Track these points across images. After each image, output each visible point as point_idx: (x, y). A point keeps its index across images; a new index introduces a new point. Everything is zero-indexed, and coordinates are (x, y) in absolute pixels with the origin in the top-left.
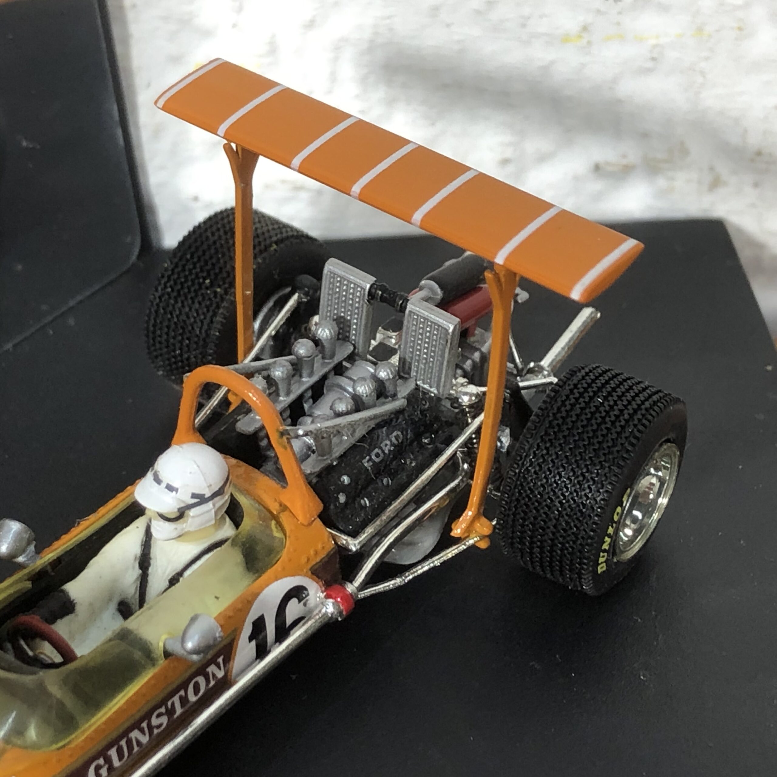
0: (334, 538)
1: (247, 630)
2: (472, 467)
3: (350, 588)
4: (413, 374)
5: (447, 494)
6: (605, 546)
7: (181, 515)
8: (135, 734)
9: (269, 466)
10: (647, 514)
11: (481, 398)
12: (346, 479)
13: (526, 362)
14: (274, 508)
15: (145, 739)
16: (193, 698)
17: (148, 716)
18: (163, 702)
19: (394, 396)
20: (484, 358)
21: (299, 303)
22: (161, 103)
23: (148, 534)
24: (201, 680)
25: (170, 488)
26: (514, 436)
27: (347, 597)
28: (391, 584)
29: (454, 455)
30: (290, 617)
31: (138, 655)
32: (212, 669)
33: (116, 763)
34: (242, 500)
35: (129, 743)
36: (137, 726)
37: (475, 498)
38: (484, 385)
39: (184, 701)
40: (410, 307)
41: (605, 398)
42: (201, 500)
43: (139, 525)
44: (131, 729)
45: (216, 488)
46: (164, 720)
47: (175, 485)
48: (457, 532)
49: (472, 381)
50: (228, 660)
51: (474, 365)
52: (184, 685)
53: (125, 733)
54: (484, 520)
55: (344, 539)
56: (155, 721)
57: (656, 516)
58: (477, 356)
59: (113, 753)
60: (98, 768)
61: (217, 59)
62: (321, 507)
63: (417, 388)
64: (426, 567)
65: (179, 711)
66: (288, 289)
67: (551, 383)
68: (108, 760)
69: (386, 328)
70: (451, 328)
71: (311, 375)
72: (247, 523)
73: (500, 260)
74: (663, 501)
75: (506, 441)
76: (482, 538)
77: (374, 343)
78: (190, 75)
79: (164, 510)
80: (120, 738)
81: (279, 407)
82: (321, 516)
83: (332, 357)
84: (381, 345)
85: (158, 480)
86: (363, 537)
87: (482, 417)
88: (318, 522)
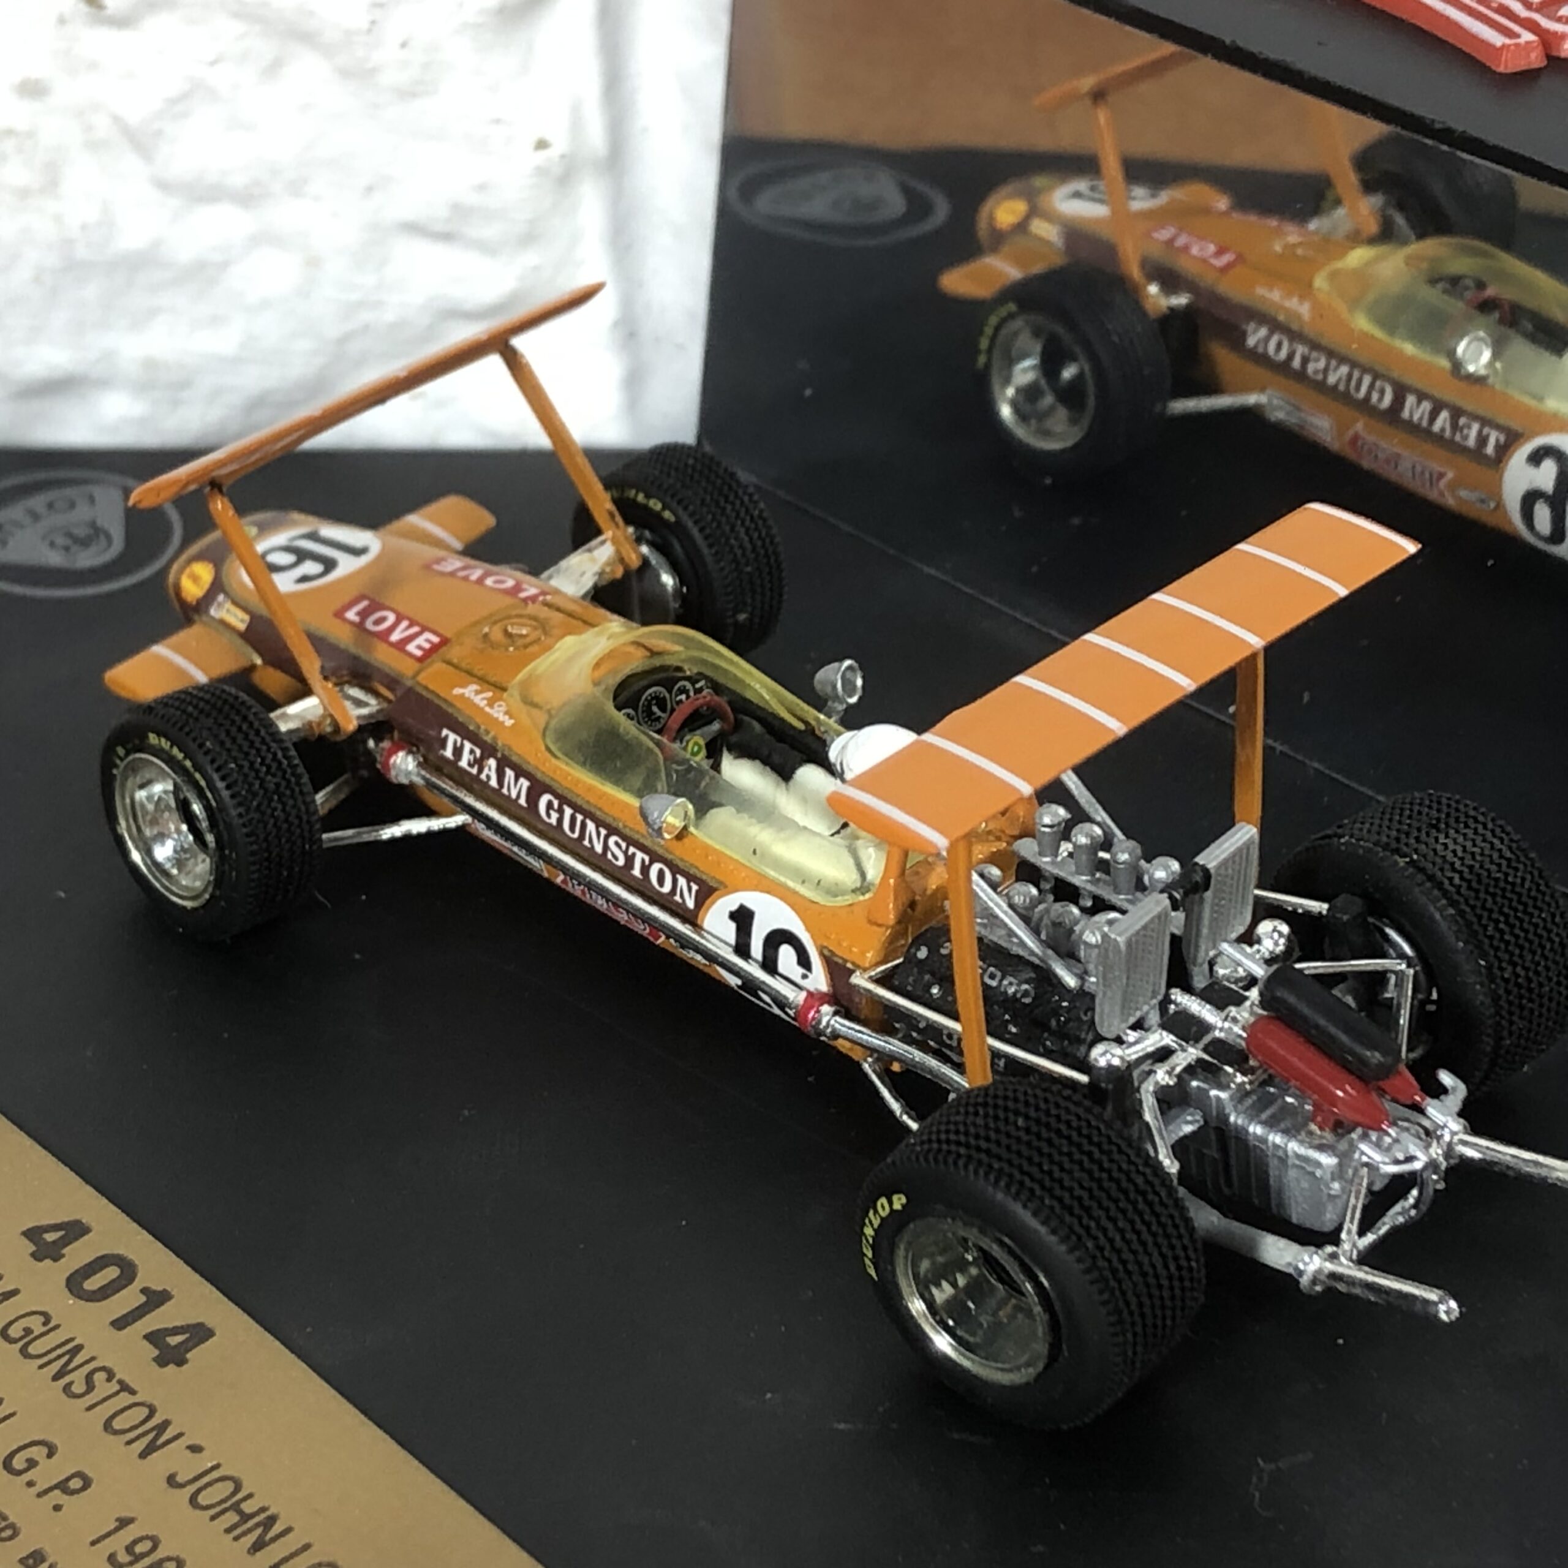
8: (591, 827)
17: (607, 828)
33: (567, 827)
35: (583, 828)
36: (595, 821)
39: (645, 867)
44: (589, 816)
46: (621, 856)
50: (703, 901)
52: (648, 854)
59: (567, 811)
60: (550, 806)
65: (638, 871)
68: (562, 813)
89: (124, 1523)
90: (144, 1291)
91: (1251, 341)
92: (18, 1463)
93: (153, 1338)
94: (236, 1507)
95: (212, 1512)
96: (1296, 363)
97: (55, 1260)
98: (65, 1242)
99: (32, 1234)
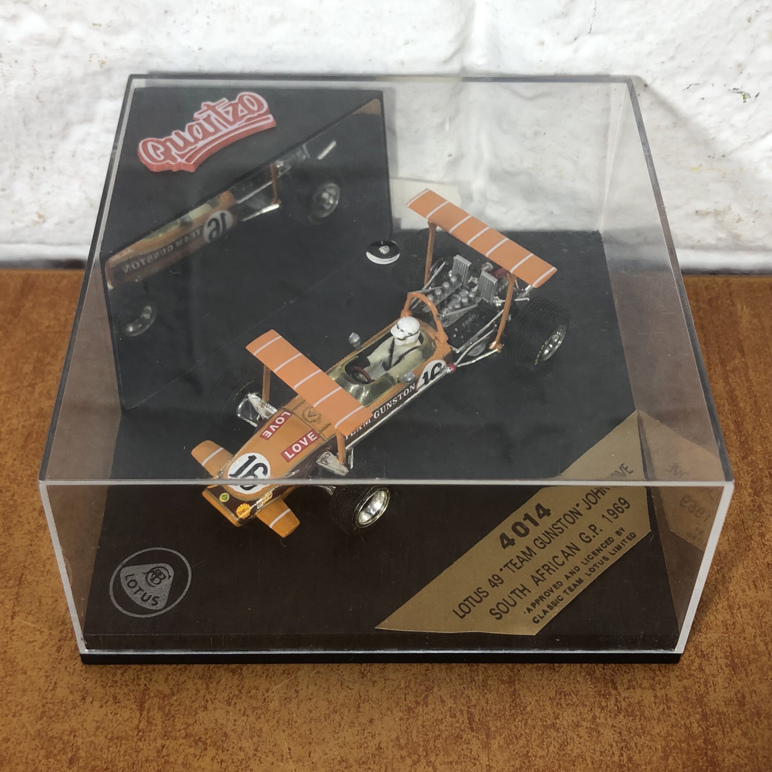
0: (451, 348)
1: (422, 375)
2: (498, 326)
3: (455, 364)
4: (482, 295)
5: (489, 335)
6: (538, 356)
7: (404, 339)
8: (388, 404)
9: (432, 323)
10: (554, 346)
11: (503, 304)
12: (456, 329)
13: (520, 288)
14: (433, 338)
15: (390, 406)
16: (405, 395)
17: (392, 399)
18: (396, 396)
19: (474, 303)
20: (506, 288)
21: (445, 266)
22: (409, 205)
23: (393, 342)
24: (408, 390)
25: (402, 331)
26: (512, 317)
27: (454, 367)
28: (467, 363)
29: (493, 323)
30: (435, 372)
31: (390, 381)
32: (411, 387)
33: (382, 412)
34: (423, 334)
35: (386, 407)
36: (388, 402)
37: (498, 337)
38: (505, 299)
39: (402, 395)
40: (482, 274)
41: (543, 309)
42: (411, 335)
43: (391, 339)
44: (387, 403)
45: (416, 332)
46: (396, 401)
47: (404, 329)
48: (491, 347)
49: (500, 298)
50: (416, 384)
51: (502, 291)
52: (403, 391)
53: (385, 404)
54: (500, 344)
55: (454, 349)
56: (394, 401)
57: (557, 347)
58: (503, 286)
59: (381, 409)
60: (377, 413)
61: (427, 189)
62: (448, 338)
63: (482, 300)
64: (480, 358)
65: (401, 398)
66: (443, 259)
67: (526, 300)
68: (380, 411)
69: (474, 277)
70: (495, 282)
71: (448, 293)
72: (425, 342)
73: (511, 271)
74: (560, 342)
75: (510, 318)
76: (499, 350)
77: (469, 281)
78: (419, 194)
79: (400, 337)
80: (383, 405)
81: (436, 304)
82: (448, 342)
83: (455, 287)
84: (472, 282)
85: (398, 328)
86: (461, 349)
87: (503, 311)
88: (447, 343)
89: (603, 516)
90: (524, 519)
91: (126, 271)
92: (588, 539)
93: (540, 516)
94: (596, 494)
95: (597, 498)
96: (144, 263)
97: (514, 540)
98: (507, 539)
99: (504, 546)
